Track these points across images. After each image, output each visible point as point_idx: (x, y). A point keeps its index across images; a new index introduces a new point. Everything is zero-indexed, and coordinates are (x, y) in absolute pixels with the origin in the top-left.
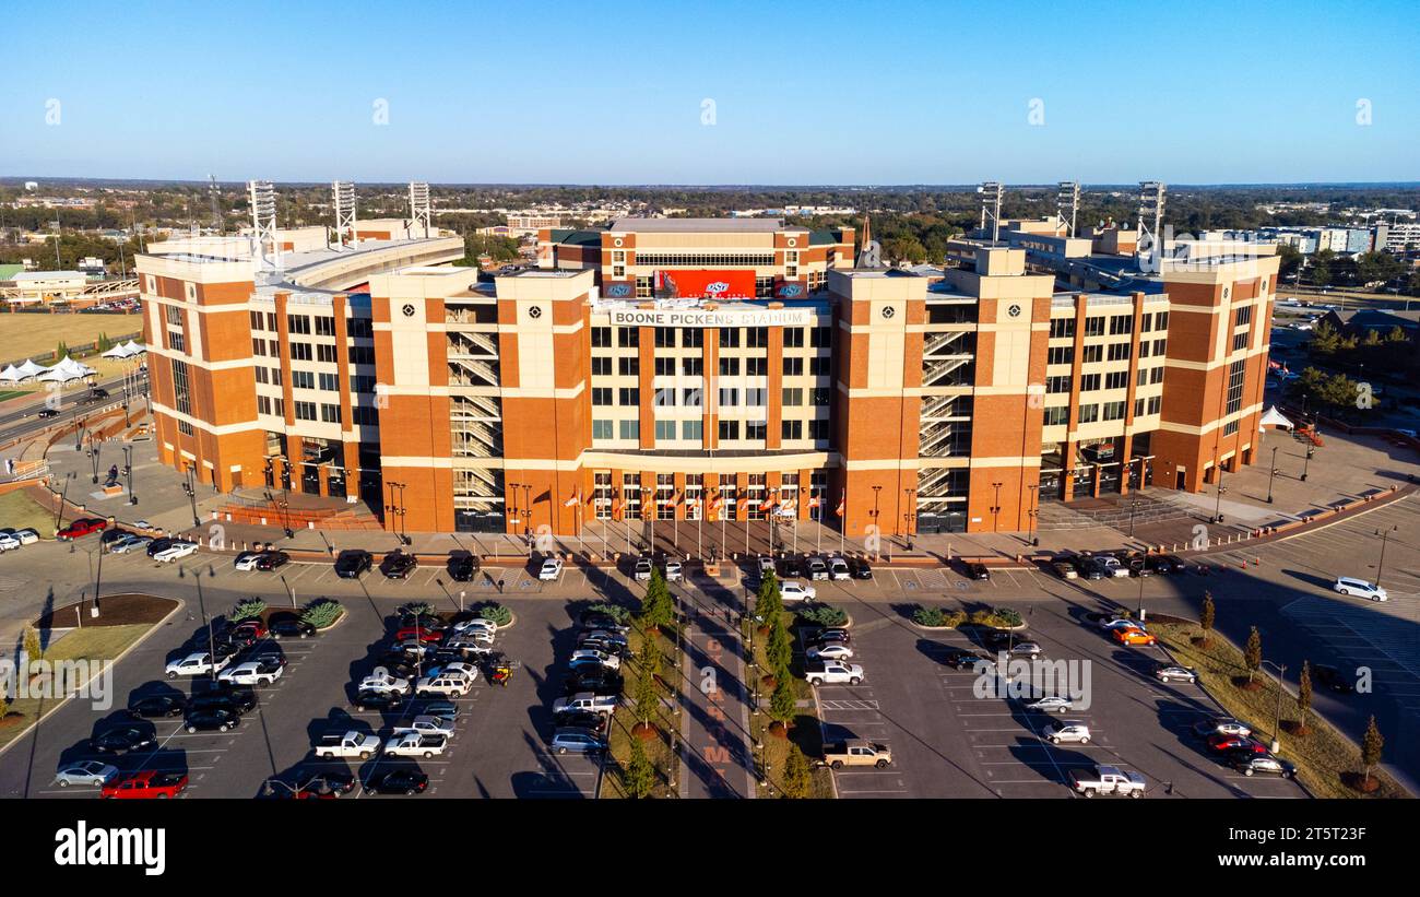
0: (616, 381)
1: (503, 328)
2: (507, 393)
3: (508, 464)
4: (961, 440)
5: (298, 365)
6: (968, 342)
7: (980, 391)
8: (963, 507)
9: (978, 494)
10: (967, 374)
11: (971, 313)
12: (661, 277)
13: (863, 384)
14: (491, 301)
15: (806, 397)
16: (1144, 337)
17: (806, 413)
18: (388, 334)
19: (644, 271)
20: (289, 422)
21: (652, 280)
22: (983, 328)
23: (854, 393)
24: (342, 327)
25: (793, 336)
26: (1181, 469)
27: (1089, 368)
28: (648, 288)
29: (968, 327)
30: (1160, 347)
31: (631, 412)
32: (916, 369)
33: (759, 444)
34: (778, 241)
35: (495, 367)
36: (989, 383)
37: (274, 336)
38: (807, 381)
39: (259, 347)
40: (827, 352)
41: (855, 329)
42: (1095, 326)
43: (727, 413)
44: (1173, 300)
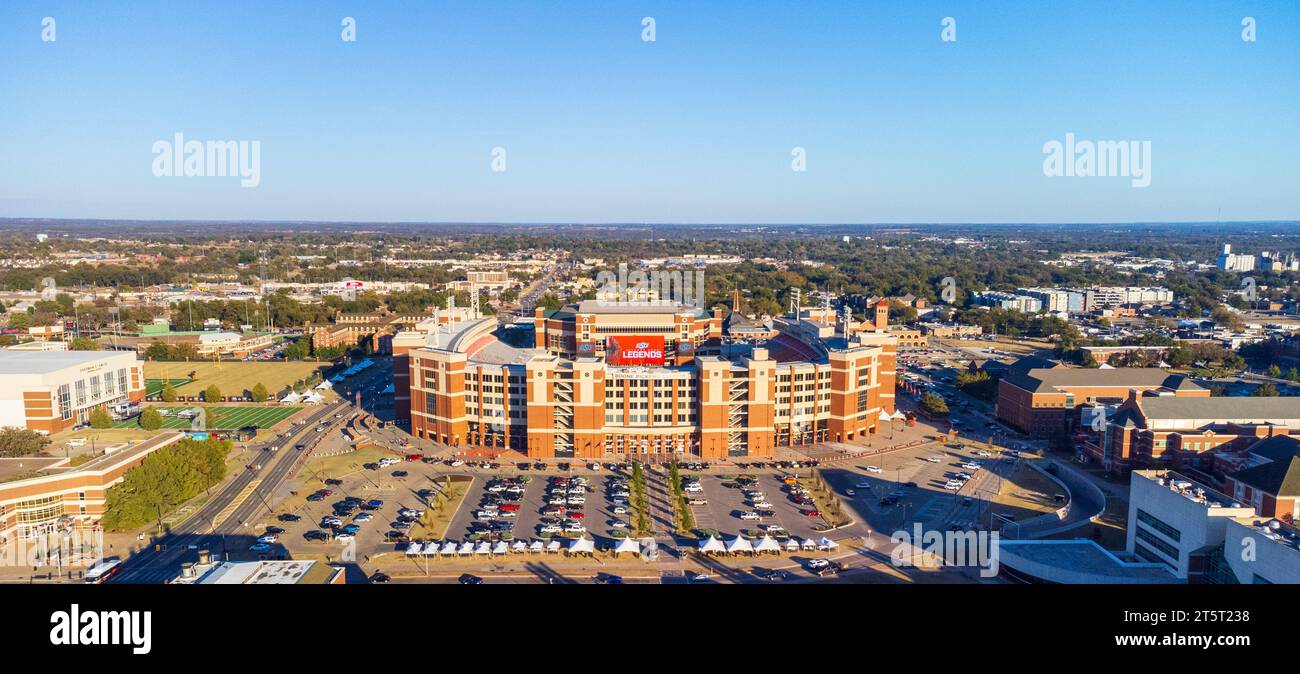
0: (615, 400)
1: (574, 381)
2: (575, 404)
3: (576, 431)
4: (745, 422)
5: (485, 394)
6: (746, 385)
7: (750, 403)
8: (746, 446)
9: (751, 442)
10: (746, 396)
11: (746, 374)
12: (610, 340)
13: (707, 400)
14: (570, 371)
15: (687, 405)
16: (820, 381)
17: (687, 412)
18: (532, 383)
19: (600, 337)
20: (480, 417)
21: (605, 341)
22: (750, 380)
23: (704, 404)
24: (506, 379)
25: (682, 383)
26: (838, 434)
27: (797, 394)
28: (602, 346)
29: (746, 379)
30: (828, 385)
31: (620, 412)
32: (727, 394)
33: (669, 424)
34: (677, 319)
35: (571, 395)
36: (754, 399)
37: (476, 383)
38: (687, 400)
39: (468, 387)
40: (695, 388)
41: (704, 380)
42: (799, 377)
43: (657, 412)
44: (833, 367)
